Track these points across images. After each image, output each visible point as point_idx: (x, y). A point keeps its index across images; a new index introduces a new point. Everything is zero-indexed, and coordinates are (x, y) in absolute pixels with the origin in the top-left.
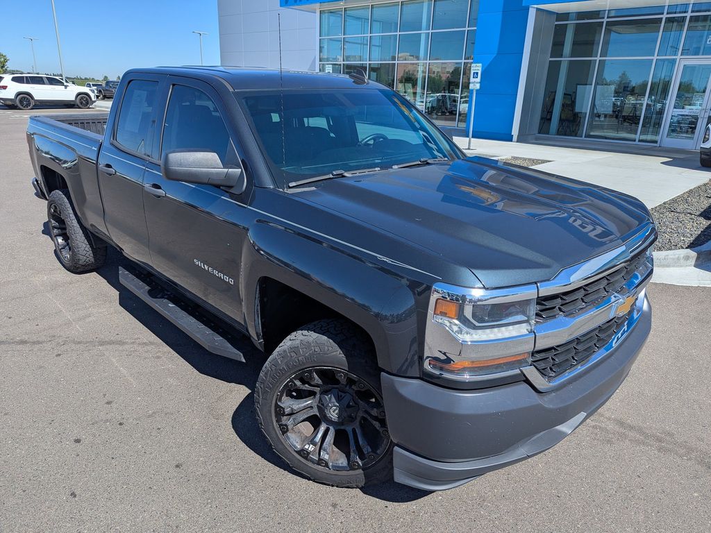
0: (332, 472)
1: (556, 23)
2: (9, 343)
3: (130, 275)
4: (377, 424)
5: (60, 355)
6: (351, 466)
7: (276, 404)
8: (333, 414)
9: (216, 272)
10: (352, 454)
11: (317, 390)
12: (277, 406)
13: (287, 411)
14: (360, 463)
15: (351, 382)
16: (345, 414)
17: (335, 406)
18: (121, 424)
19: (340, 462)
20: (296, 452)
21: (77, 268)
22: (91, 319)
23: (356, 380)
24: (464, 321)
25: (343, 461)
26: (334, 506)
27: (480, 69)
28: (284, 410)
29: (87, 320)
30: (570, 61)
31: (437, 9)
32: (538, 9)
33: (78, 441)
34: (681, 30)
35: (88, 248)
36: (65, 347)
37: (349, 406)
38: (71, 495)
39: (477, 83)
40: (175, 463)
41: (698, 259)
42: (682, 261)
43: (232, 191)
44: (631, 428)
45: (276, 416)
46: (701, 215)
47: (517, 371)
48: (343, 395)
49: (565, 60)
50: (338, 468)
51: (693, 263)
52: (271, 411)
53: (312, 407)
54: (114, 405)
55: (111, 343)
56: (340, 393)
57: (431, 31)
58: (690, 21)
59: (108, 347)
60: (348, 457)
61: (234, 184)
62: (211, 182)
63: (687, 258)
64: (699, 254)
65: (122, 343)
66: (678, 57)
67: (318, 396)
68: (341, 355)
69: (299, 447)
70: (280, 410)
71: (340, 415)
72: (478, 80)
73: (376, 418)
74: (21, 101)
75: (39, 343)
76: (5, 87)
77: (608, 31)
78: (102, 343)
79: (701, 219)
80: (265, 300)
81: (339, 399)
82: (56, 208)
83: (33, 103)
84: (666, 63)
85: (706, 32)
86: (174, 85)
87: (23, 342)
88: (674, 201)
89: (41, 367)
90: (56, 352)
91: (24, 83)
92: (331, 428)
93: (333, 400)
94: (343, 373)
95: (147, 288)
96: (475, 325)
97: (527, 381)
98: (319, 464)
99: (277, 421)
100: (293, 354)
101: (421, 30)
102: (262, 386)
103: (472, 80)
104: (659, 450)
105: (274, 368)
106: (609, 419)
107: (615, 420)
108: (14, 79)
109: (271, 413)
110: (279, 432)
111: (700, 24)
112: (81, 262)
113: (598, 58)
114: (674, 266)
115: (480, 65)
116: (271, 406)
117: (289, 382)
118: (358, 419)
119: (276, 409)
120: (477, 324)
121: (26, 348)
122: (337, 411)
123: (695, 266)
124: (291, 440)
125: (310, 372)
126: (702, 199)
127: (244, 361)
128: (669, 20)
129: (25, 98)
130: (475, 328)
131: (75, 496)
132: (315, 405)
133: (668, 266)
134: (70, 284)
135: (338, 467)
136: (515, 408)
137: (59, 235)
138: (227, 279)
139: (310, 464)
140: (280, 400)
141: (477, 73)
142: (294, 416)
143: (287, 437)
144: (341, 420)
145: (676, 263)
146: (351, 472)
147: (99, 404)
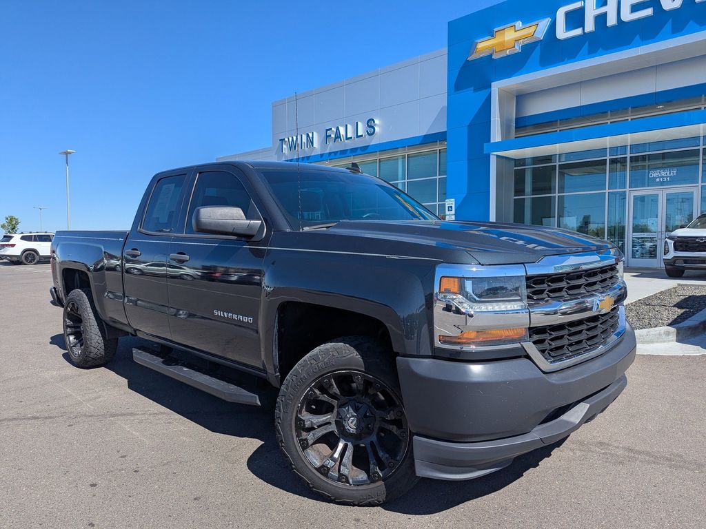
0: (353, 487)
1: (515, 168)
2: (21, 419)
3: (144, 353)
4: (394, 429)
5: (72, 425)
6: (372, 478)
7: (297, 416)
8: (351, 425)
9: (235, 316)
10: (372, 466)
11: (335, 403)
12: (298, 419)
13: (307, 424)
14: (381, 474)
15: (368, 383)
16: (363, 425)
17: (353, 416)
18: (136, 471)
19: (360, 477)
20: (316, 469)
21: (86, 363)
22: (100, 399)
23: (372, 381)
24: (466, 296)
25: (362, 476)
26: (358, 520)
27: (454, 203)
28: (304, 422)
29: (97, 400)
30: (533, 198)
31: (410, 164)
32: (498, 156)
33: (94, 485)
34: (625, 170)
35: (100, 340)
36: (77, 420)
37: (365, 416)
38: (89, 525)
39: (452, 215)
40: (193, 497)
41: (678, 334)
42: (664, 336)
43: (253, 239)
44: (640, 453)
45: (296, 431)
46: (675, 306)
47: (517, 345)
48: (360, 405)
49: (528, 197)
50: (358, 483)
51: (675, 338)
52: (291, 424)
53: (329, 423)
54: (128, 459)
55: (123, 415)
56: (357, 404)
57: (406, 181)
58: (631, 161)
59: (119, 417)
60: (368, 472)
61: (255, 233)
62: (235, 231)
63: (668, 333)
64: (678, 330)
65: (132, 414)
66: (627, 189)
67: (335, 411)
68: (357, 357)
69: (318, 464)
70: (300, 424)
71: (358, 426)
72: (453, 212)
73: (393, 422)
74: (26, 258)
75: (50, 418)
76: (13, 245)
77: (562, 174)
78: (113, 415)
79: (676, 309)
80: (283, 330)
81: (356, 410)
82: (73, 304)
83: (37, 258)
84: (618, 196)
85: (647, 171)
86: (200, 173)
87: (34, 418)
88: (649, 298)
89: (53, 435)
90: (68, 423)
91: (31, 241)
92: (349, 444)
93: (351, 410)
94: (360, 375)
95: (162, 360)
96: (475, 299)
97: (528, 357)
98: (339, 480)
99: (297, 436)
100: (313, 361)
101: (398, 180)
102: (283, 399)
103: (447, 213)
104: (670, 468)
105: (294, 378)
106: (618, 447)
107: (622, 448)
108: (23, 238)
109: (291, 427)
110: (299, 449)
111: (640, 164)
112: (92, 355)
113: (557, 195)
114: (657, 342)
115: (453, 200)
116: (292, 419)
117: (309, 391)
118: (376, 430)
119: (296, 423)
120: (477, 299)
121: (39, 422)
122: (355, 422)
123: (677, 341)
124: (311, 457)
125: (328, 378)
126: (673, 297)
127: (259, 403)
128: (613, 161)
129: (30, 254)
130: (476, 301)
131: (93, 526)
132: (333, 421)
133: (652, 342)
134: (79, 376)
135: (359, 481)
136: (520, 378)
137: (71, 334)
138: (246, 319)
139: (330, 482)
140: (300, 413)
141: (451, 207)
142: (313, 432)
143: (308, 453)
144: (359, 432)
145: (658, 339)
146: (372, 486)
147: (113, 458)
